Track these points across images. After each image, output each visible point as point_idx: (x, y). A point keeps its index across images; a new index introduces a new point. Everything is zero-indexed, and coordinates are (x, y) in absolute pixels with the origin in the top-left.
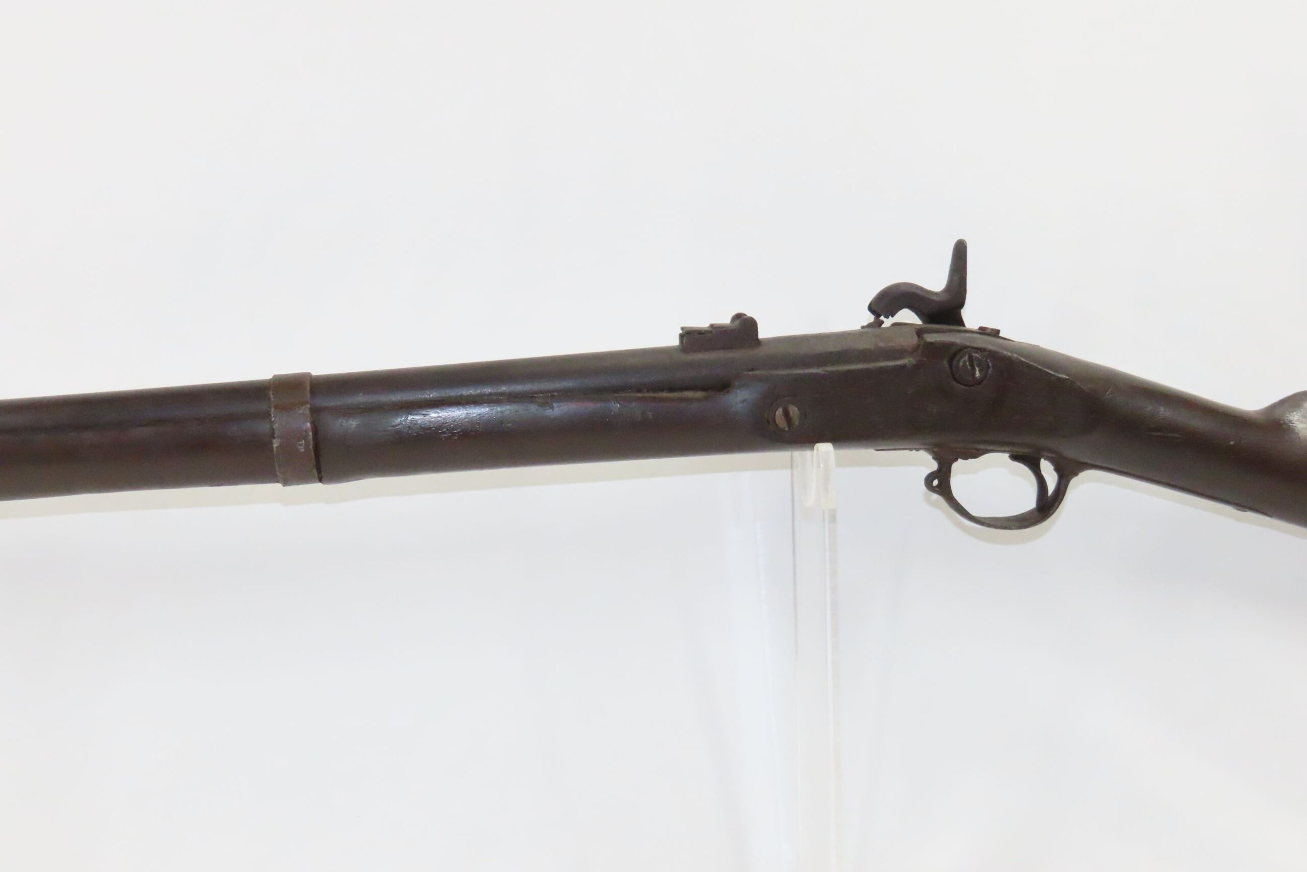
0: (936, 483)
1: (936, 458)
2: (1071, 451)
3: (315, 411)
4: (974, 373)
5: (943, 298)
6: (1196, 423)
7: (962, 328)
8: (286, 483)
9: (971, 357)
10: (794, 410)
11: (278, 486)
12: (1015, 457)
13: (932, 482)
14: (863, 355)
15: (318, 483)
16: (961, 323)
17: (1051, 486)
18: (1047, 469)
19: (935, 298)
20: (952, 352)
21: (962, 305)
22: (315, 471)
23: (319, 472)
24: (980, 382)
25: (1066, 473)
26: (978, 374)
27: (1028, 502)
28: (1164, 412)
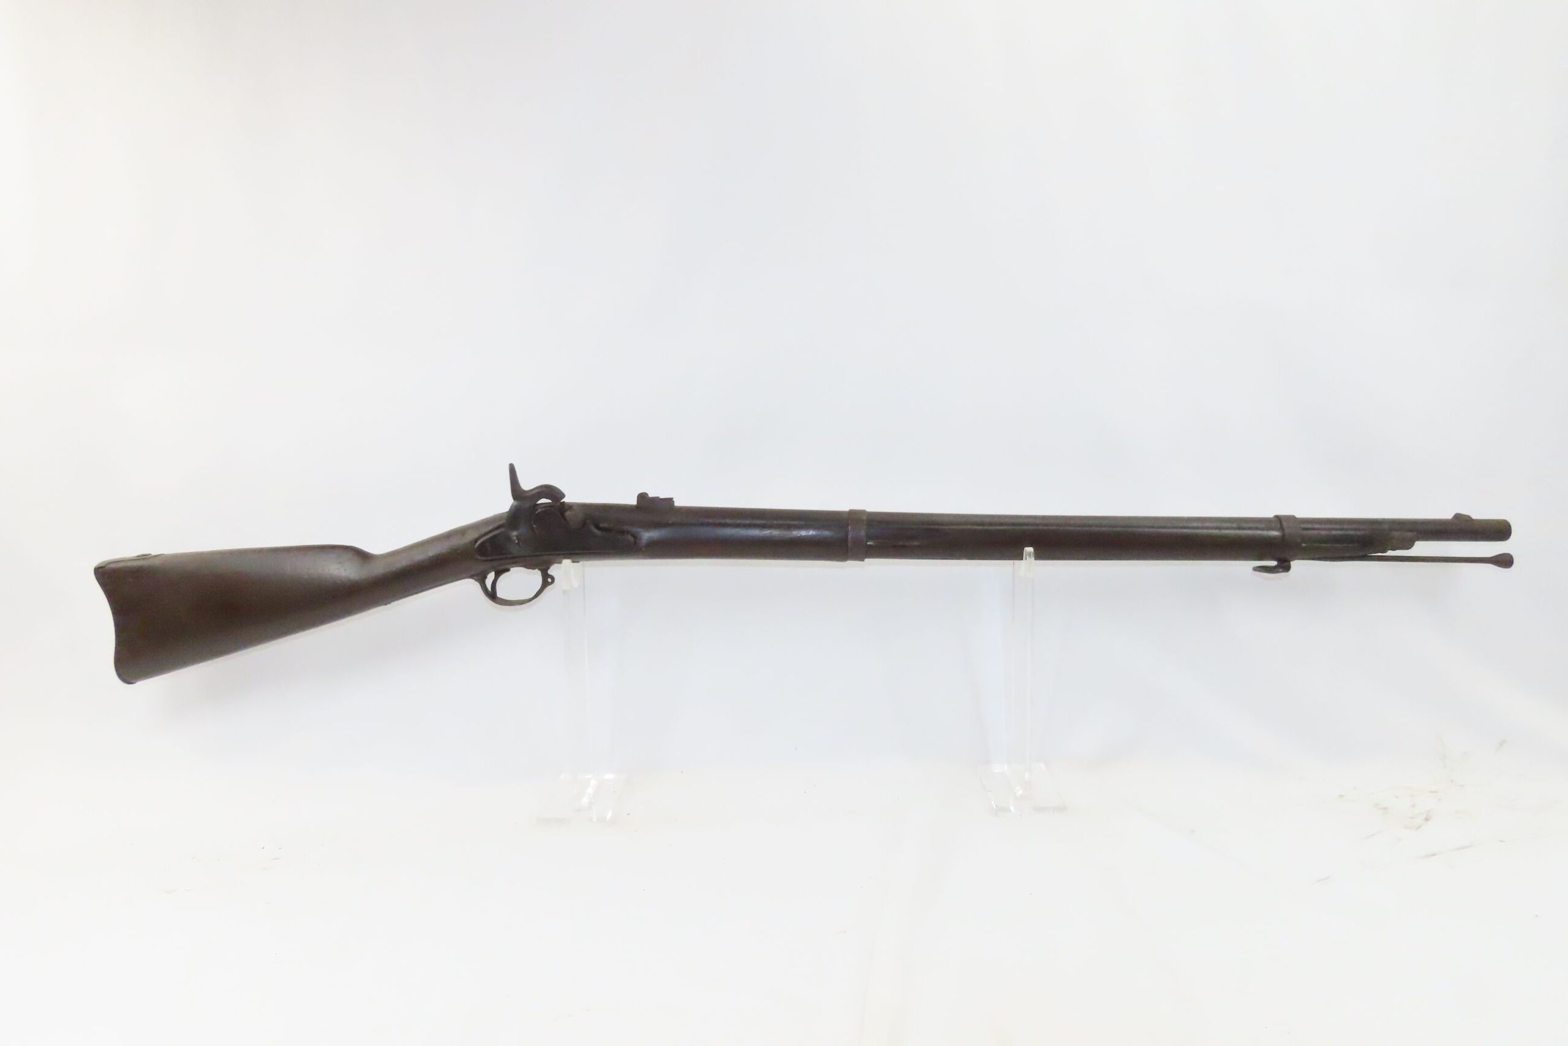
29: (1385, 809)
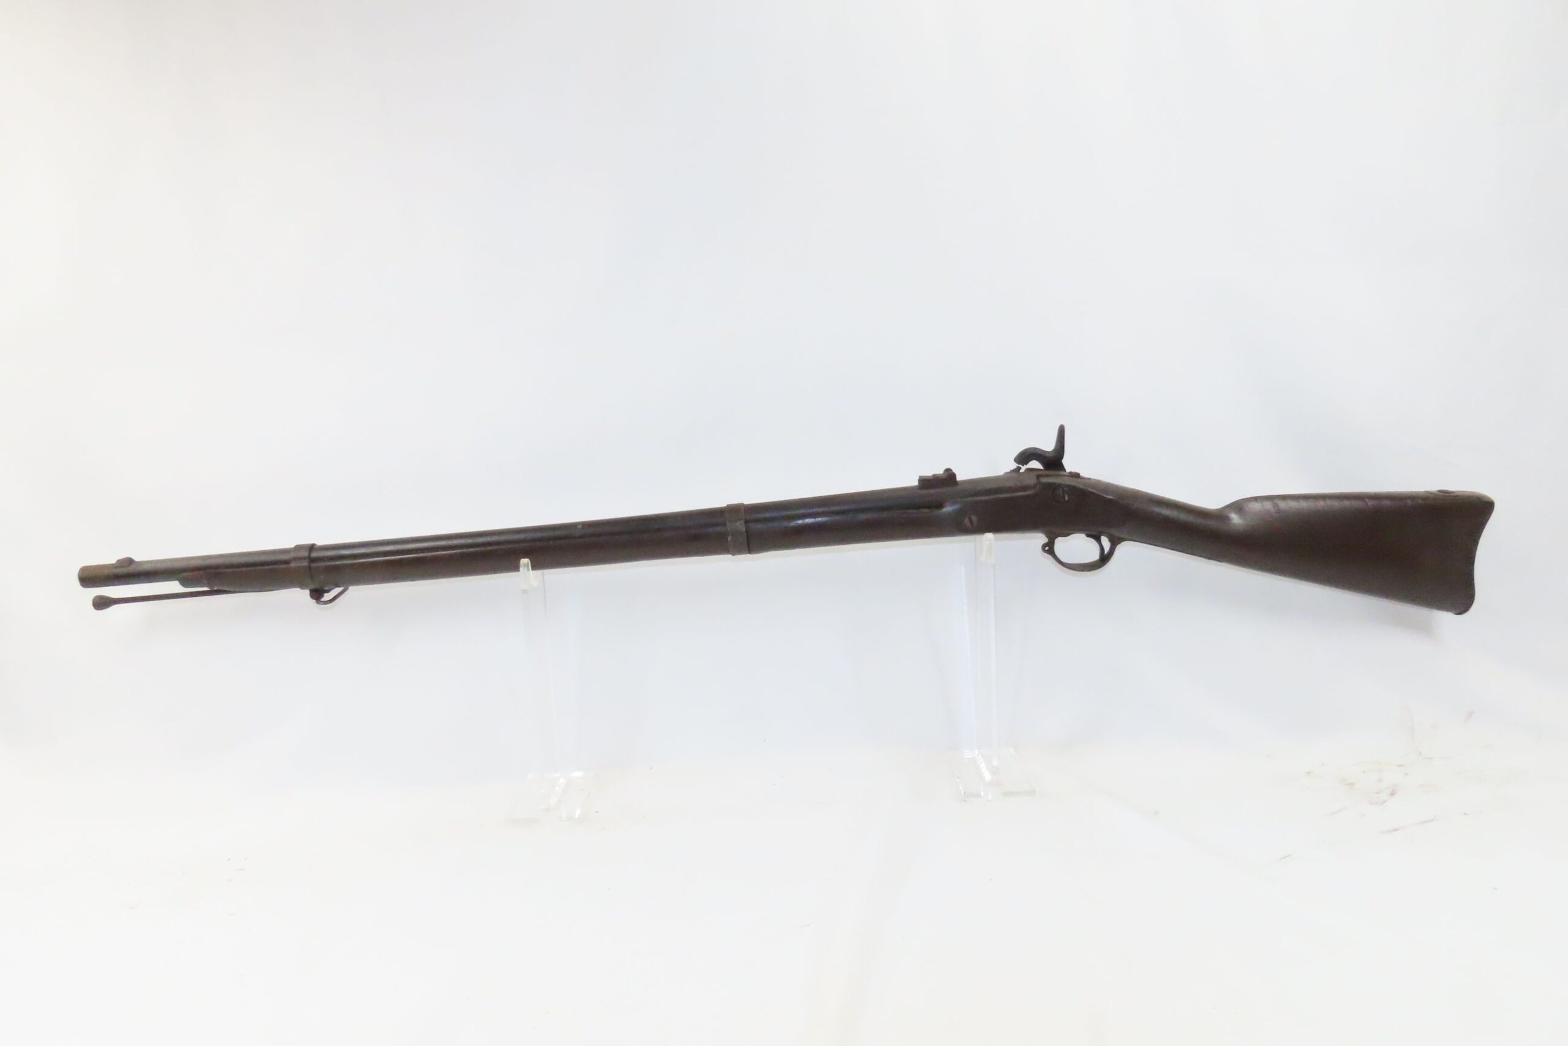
0: (1047, 548)
1: (1047, 537)
2: (1115, 532)
3: (746, 522)
4: (1064, 497)
5: (1051, 455)
6: (1183, 517)
7: (1062, 473)
8: (733, 555)
9: (1063, 491)
10: (974, 518)
11: (730, 555)
12: (1088, 536)
13: (1046, 547)
14: (1010, 490)
15: (747, 554)
16: (1062, 468)
17: (1107, 550)
18: (1106, 542)
19: (1047, 455)
20: (1053, 487)
21: (1062, 457)
22: (746, 546)
23: (748, 547)
24: (1068, 502)
25: (1114, 543)
26: (1066, 498)
27: (1094, 555)
28: (1166, 512)
29: (1352, 784)
